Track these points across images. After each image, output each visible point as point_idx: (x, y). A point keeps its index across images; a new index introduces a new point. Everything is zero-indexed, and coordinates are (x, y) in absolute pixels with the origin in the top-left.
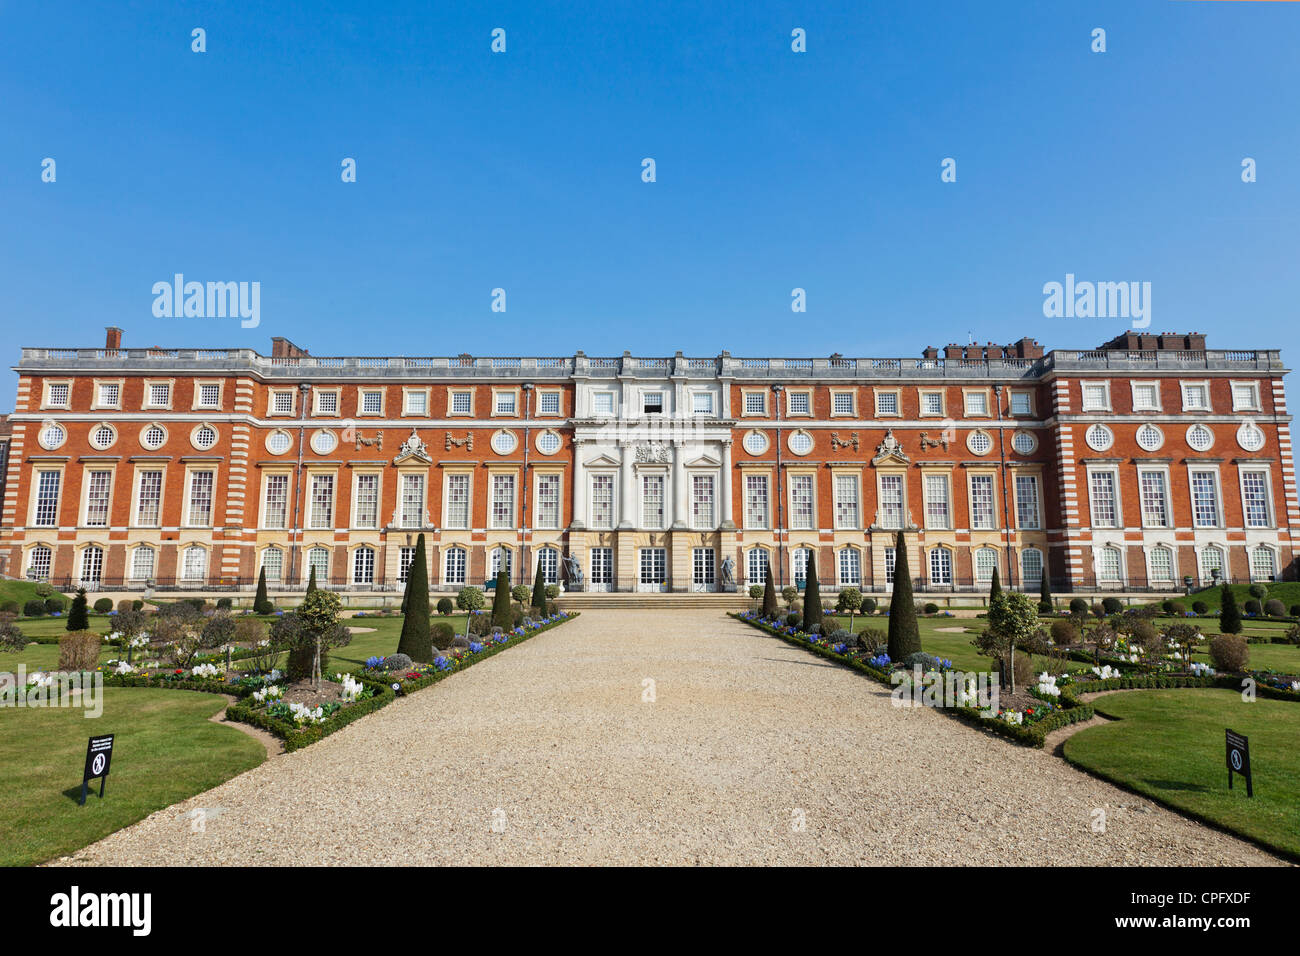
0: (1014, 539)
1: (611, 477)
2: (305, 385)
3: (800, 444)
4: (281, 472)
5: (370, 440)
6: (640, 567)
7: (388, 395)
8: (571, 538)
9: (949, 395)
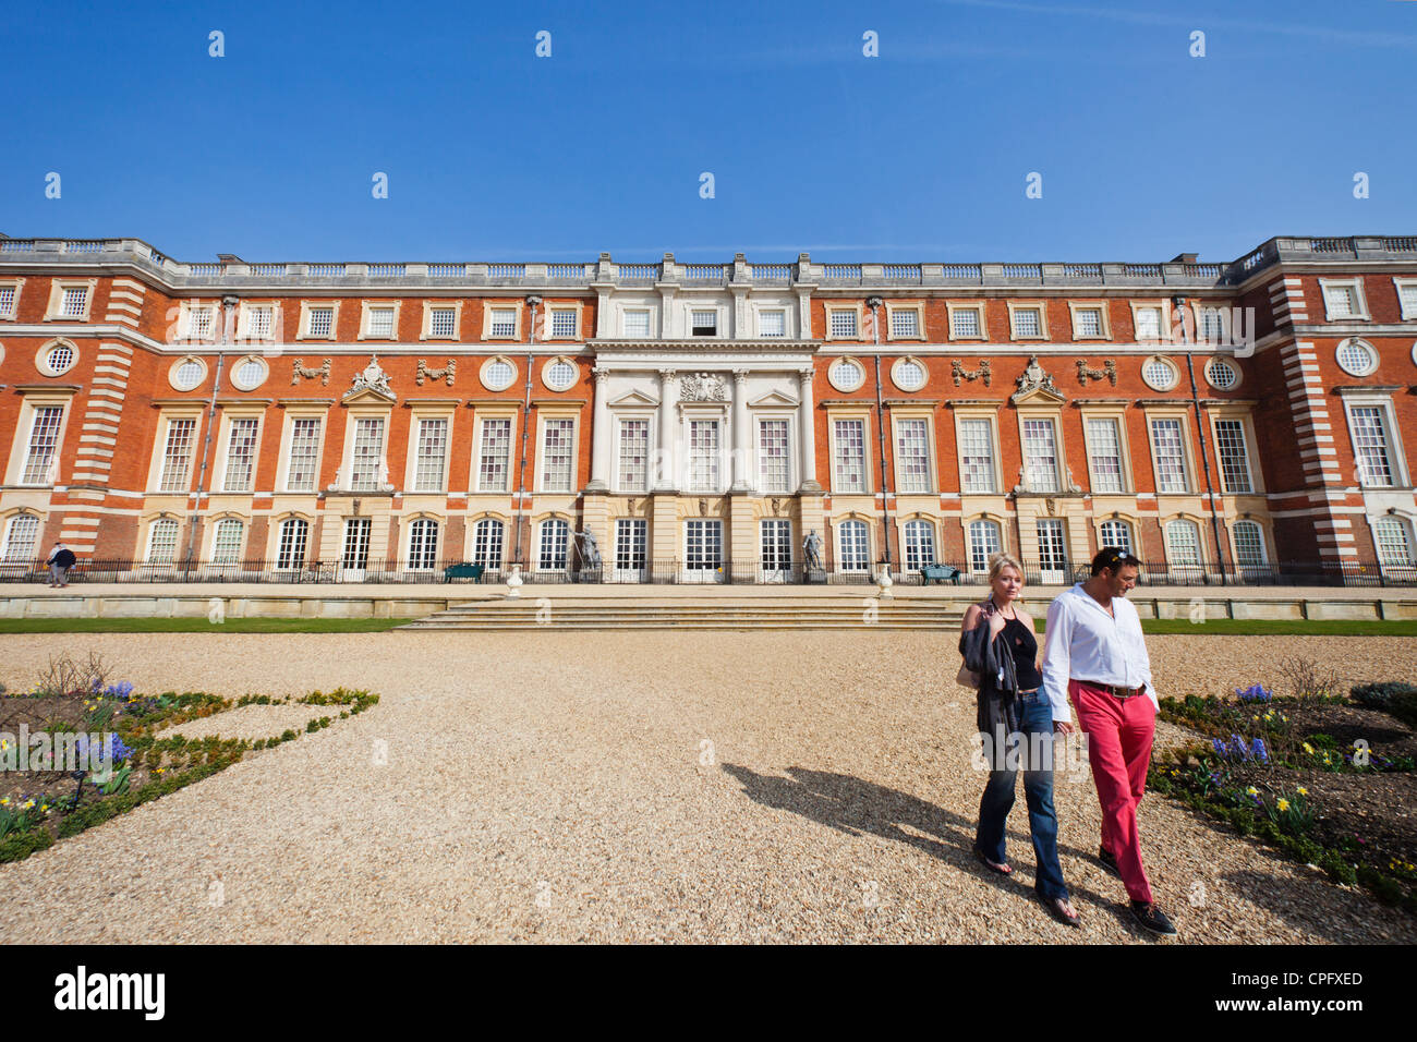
0: (1221, 508)
1: (646, 422)
2: (228, 298)
3: (910, 377)
4: (185, 413)
5: (312, 371)
6: (685, 545)
7: (343, 312)
8: (585, 505)
9: (1113, 310)
